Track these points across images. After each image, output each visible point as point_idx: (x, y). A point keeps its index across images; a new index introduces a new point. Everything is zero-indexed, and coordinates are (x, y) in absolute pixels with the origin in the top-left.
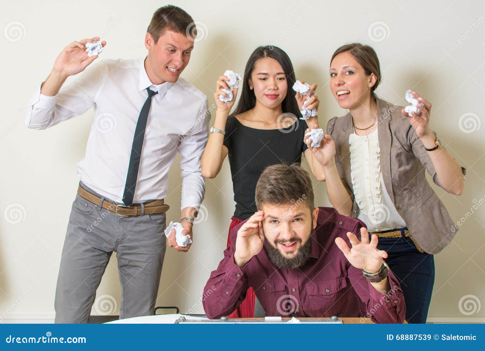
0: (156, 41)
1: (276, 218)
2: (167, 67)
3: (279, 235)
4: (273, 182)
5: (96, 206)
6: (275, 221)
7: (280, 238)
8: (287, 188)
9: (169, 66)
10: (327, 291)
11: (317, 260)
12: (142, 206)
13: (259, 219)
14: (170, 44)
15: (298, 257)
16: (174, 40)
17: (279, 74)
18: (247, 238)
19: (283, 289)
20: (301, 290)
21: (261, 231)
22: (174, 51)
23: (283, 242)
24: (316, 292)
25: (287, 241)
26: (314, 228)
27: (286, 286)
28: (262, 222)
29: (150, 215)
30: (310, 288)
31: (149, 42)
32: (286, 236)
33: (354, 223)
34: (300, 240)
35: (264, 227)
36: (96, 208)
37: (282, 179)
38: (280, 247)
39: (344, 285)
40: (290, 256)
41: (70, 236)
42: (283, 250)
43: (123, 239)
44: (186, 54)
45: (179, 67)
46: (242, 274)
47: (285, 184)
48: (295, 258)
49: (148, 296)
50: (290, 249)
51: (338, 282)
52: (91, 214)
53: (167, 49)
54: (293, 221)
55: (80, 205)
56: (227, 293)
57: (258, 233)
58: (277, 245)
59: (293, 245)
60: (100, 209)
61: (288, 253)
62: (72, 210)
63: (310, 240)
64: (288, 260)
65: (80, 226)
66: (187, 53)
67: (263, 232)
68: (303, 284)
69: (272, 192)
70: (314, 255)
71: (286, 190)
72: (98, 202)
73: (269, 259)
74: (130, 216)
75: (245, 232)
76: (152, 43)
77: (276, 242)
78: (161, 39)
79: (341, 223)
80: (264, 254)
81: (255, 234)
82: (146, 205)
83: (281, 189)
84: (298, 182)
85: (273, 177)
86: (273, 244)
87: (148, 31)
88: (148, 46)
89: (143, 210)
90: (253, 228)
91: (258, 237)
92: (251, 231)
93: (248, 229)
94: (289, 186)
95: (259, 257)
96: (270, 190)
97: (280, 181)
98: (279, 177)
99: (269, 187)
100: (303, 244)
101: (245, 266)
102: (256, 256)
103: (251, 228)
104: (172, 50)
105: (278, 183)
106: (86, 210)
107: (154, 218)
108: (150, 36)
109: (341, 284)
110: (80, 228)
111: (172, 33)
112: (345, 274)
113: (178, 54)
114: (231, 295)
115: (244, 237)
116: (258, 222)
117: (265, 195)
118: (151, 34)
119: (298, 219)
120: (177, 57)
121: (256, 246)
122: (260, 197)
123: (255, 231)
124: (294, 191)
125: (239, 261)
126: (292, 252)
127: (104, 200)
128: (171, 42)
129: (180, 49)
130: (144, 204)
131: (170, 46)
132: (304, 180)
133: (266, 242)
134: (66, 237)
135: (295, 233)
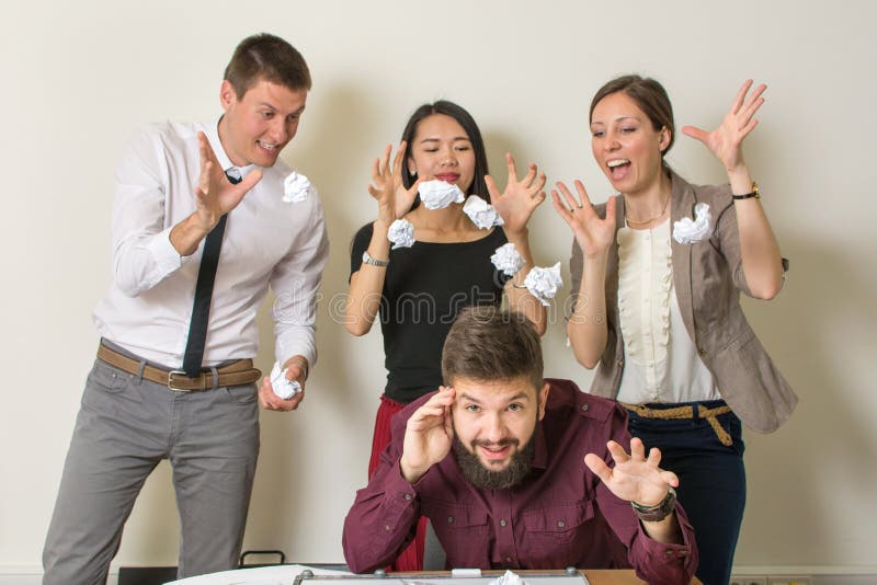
0: (240, 97)
1: (477, 401)
2: (258, 142)
3: (480, 432)
4: (475, 340)
5: (132, 376)
6: (475, 407)
7: (482, 437)
8: (500, 352)
9: (262, 140)
10: (561, 525)
11: (543, 471)
12: (214, 371)
13: (447, 402)
14: (265, 104)
15: (509, 469)
16: (272, 97)
17: (457, 139)
18: (423, 433)
19: (484, 521)
20: (516, 522)
21: (448, 422)
22: (271, 115)
23: (486, 444)
24: (541, 526)
25: (493, 444)
26: (541, 418)
27: (488, 516)
28: (452, 407)
29: (229, 387)
30: (531, 521)
31: (227, 96)
32: (492, 434)
33: (608, 407)
34: (516, 442)
35: (455, 414)
36: (132, 380)
37: (491, 336)
38: (480, 451)
39: (590, 514)
40: (497, 468)
41: (81, 432)
42: (485, 457)
43: (181, 433)
44: (292, 120)
45: (279, 142)
46: (414, 495)
47: (496, 346)
48: (505, 471)
49: (227, 532)
50: (498, 456)
51: (580, 509)
52: (122, 392)
53: (260, 111)
54: (506, 410)
55: (103, 377)
56: (388, 528)
57: (443, 425)
58: (474, 449)
59: (503, 450)
60: (138, 381)
61: (493, 462)
62: (88, 386)
63: (532, 441)
64: (494, 474)
65: (102, 414)
66: (293, 117)
67: (453, 424)
68: (519, 514)
69: (472, 360)
70: (540, 464)
71: (498, 356)
72: (136, 368)
73: (461, 470)
74: (193, 391)
75: (421, 423)
76: (234, 99)
77: (474, 443)
78: (250, 94)
79: (585, 407)
80: (451, 460)
81: (439, 425)
82: (220, 371)
83: (490, 354)
84: (518, 342)
85: (475, 331)
86: (468, 446)
87: (225, 78)
88: (227, 104)
89: (215, 378)
90: (435, 416)
91: (443, 432)
92: (430, 420)
93: (426, 418)
94: (504, 349)
95: (442, 466)
96: (470, 355)
97: (489, 341)
98: (486, 331)
99: (467, 349)
100: (520, 447)
101: (419, 481)
102: (437, 465)
103: (430, 416)
104: (268, 114)
105: (485, 342)
106: (115, 385)
107: (235, 392)
108: (229, 87)
109: (584, 513)
110: (101, 418)
111: (270, 84)
112: (592, 495)
113: (279, 121)
114: (394, 531)
115: (419, 431)
116: (444, 407)
117: (460, 364)
118: (231, 82)
119: (514, 407)
120: (277, 126)
121: (438, 447)
122: (450, 365)
123: (438, 421)
124: (511, 359)
125: (409, 472)
126: (500, 461)
127: (146, 364)
128: (267, 99)
129: (282, 113)
130: (218, 367)
131: (266, 107)
132: (529, 339)
133: (455, 442)
134: (74, 433)
135: (508, 431)
